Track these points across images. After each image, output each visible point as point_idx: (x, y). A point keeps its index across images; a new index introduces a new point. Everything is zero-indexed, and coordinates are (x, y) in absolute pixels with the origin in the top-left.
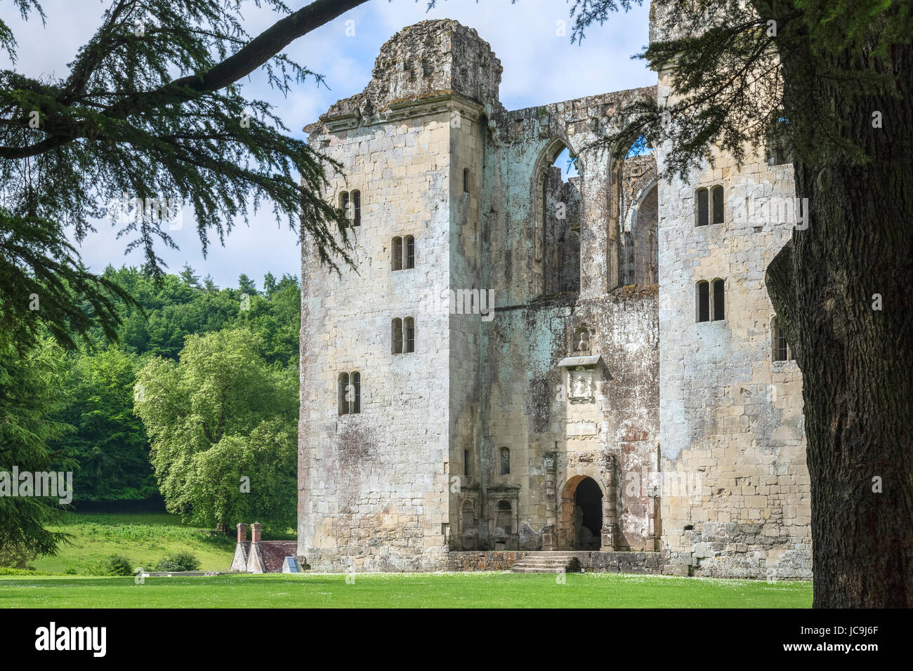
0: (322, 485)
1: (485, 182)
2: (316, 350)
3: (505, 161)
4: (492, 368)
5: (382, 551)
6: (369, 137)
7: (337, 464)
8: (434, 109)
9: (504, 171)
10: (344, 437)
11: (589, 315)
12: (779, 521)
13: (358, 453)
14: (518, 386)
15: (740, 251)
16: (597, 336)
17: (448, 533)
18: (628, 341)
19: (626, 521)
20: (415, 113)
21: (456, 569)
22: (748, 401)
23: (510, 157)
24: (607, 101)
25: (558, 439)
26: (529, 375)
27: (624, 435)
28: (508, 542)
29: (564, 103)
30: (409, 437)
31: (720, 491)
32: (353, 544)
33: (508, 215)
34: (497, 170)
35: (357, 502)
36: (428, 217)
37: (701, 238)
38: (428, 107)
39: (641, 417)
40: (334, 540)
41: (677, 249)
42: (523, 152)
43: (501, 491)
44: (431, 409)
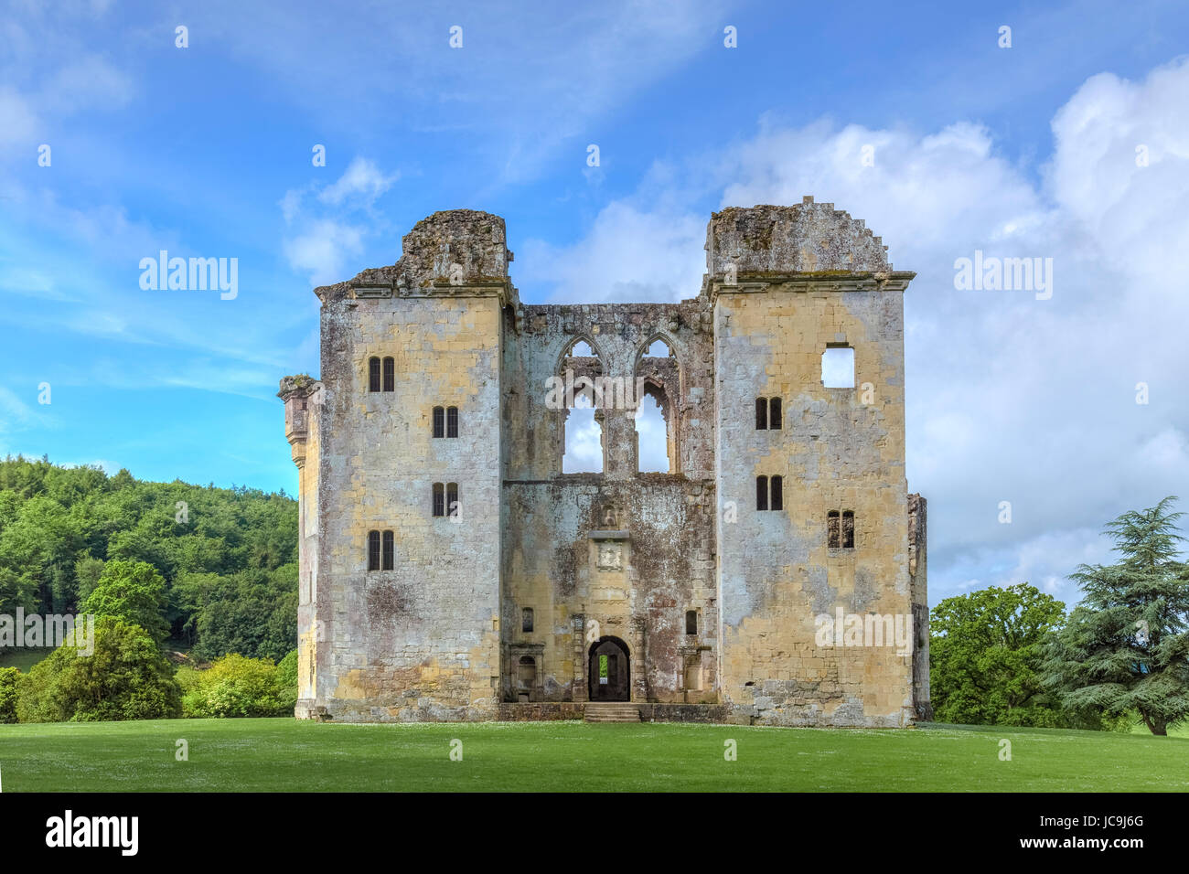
0: (347, 637)
1: (505, 365)
2: (341, 507)
3: (528, 349)
4: (514, 535)
5: (420, 702)
6: (404, 309)
7: (366, 618)
8: (482, 293)
9: (526, 357)
10: (375, 593)
11: (617, 494)
12: (834, 680)
13: (392, 607)
14: (542, 553)
15: (798, 454)
16: (625, 514)
17: (497, 686)
18: (656, 520)
19: (654, 676)
20: (460, 293)
21: (508, 719)
22: (806, 579)
23: (532, 346)
24: (633, 310)
25: (585, 602)
26: (555, 544)
27: (653, 601)
28: (532, 694)
29: (589, 305)
30: (453, 595)
31: (780, 653)
32: (386, 696)
33: (530, 398)
34: (518, 357)
35: (391, 655)
36: (475, 391)
37: (762, 440)
38: (477, 290)
39: (669, 587)
40: (362, 691)
41: (738, 447)
42: (546, 344)
43: (525, 647)
44: (478, 570)
